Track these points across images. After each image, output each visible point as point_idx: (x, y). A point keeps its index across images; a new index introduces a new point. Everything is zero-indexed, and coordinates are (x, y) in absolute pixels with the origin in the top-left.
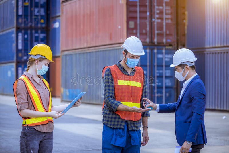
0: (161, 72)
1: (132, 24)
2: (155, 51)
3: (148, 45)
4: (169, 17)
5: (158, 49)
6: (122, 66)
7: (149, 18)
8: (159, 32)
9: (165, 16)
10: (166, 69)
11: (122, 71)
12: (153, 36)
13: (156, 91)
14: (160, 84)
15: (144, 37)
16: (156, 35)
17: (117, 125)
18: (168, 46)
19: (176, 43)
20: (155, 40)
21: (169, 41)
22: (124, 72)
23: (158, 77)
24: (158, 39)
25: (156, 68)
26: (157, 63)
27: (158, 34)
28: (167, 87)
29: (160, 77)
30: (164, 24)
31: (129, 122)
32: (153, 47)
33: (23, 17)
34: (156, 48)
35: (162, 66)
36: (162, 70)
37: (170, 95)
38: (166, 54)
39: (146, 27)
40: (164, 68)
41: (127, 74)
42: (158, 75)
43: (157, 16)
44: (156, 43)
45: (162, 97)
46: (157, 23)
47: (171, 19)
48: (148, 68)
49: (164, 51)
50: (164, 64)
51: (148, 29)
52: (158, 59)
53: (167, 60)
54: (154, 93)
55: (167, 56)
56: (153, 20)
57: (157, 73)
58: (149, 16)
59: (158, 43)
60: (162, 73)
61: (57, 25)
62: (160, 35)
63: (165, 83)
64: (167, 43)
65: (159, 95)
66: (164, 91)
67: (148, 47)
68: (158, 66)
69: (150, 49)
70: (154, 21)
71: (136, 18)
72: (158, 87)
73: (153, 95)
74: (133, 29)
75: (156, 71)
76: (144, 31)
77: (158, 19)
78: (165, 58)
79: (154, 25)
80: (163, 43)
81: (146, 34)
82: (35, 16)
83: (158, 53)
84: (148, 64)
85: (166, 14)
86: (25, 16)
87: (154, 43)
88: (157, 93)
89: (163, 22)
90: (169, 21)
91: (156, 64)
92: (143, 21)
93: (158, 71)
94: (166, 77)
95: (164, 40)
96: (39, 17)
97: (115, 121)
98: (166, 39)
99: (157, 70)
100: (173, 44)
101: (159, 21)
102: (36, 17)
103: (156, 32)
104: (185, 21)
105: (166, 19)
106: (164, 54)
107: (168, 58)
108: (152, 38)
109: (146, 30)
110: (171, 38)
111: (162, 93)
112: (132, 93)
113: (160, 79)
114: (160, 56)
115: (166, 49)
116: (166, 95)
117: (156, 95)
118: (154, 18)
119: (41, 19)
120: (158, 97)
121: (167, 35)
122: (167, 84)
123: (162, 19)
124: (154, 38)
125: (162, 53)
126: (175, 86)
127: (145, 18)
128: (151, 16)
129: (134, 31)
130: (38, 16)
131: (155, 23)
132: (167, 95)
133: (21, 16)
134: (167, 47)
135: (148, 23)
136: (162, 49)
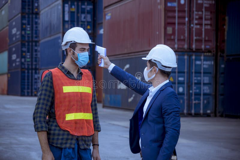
0: (199, 78)
1: (170, 30)
2: (194, 57)
3: (186, 52)
4: (209, 22)
5: (195, 56)
6: (66, 69)
7: (188, 24)
8: (198, 38)
9: (204, 22)
10: (204, 76)
11: (67, 74)
12: (191, 42)
13: (193, 98)
14: (198, 91)
15: (183, 43)
16: (194, 41)
17: (66, 143)
18: (207, 52)
19: (215, 50)
20: (194, 46)
21: (208, 47)
22: (70, 76)
23: (195, 83)
24: (196, 46)
25: (194, 74)
26: (195, 70)
27: (196, 40)
28: (205, 94)
29: (198, 83)
30: (203, 30)
31: (80, 139)
32: (191, 53)
33: (70, 23)
34: (194, 54)
35: (200, 73)
36: (201, 77)
37: (208, 103)
38: (204, 60)
39: (185, 33)
40: (202, 75)
41: (72, 77)
42: (196, 81)
43: (196, 22)
44: (194, 50)
45: (200, 104)
46: (196, 29)
47: (211, 25)
48: (186, 74)
49: (202, 58)
50: (202, 71)
51: (186, 35)
52: (196, 65)
53: (205, 66)
54: (192, 100)
55: (205, 63)
56: (192, 25)
57: (195, 80)
58: (188, 21)
59: (196, 49)
60: (201, 80)
61: (102, 31)
62: (199, 41)
63: (203, 90)
64: (205, 49)
65: (197, 102)
66: (202, 98)
67: (186, 53)
68: (196, 73)
69: (188, 55)
70: (193, 27)
71: (174, 24)
72: (196, 94)
73: (191, 102)
74: (171, 35)
75: (194, 78)
76: (182, 37)
77: (196, 24)
78: (204, 64)
79: (193, 31)
80: (202, 49)
81: (184, 40)
82: (82, 21)
83: (196, 60)
84: (186, 70)
85: (206, 20)
86: (71, 21)
87: (192, 50)
88: (195, 100)
89: (202, 28)
90: (209, 27)
91: (193, 71)
92: (181, 27)
93: (196, 78)
94: (204, 84)
95: (203, 47)
96: (86, 23)
97: (62, 139)
98: (205, 45)
99: (195, 76)
100: (212, 51)
101: (198, 27)
102: (82, 23)
103: (195, 38)
104: (225, 27)
105: (205, 25)
106: (202, 61)
107: (206, 65)
108: (190, 44)
109: (184, 36)
110: (210, 44)
111: (199, 100)
112: (81, 101)
113: (198, 86)
114: (198, 63)
115: (204, 56)
116: (203, 102)
117: (194, 102)
118: (193, 24)
119: (87, 25)
120: (195, 104)
121: (205, 41)
122: (205, 91)
123: (201, 25)
124: (192, 44)
125: (200, 60)
126: (214, 94)
127: (184, 24)
128: (190, 22)
129: (172, 37)
130: (84, 22)
131: (194, 29)
132: (205, 102)
133: (68, 21)
134: (205, 54)
135: (186, 29)
136: (201, 56)
